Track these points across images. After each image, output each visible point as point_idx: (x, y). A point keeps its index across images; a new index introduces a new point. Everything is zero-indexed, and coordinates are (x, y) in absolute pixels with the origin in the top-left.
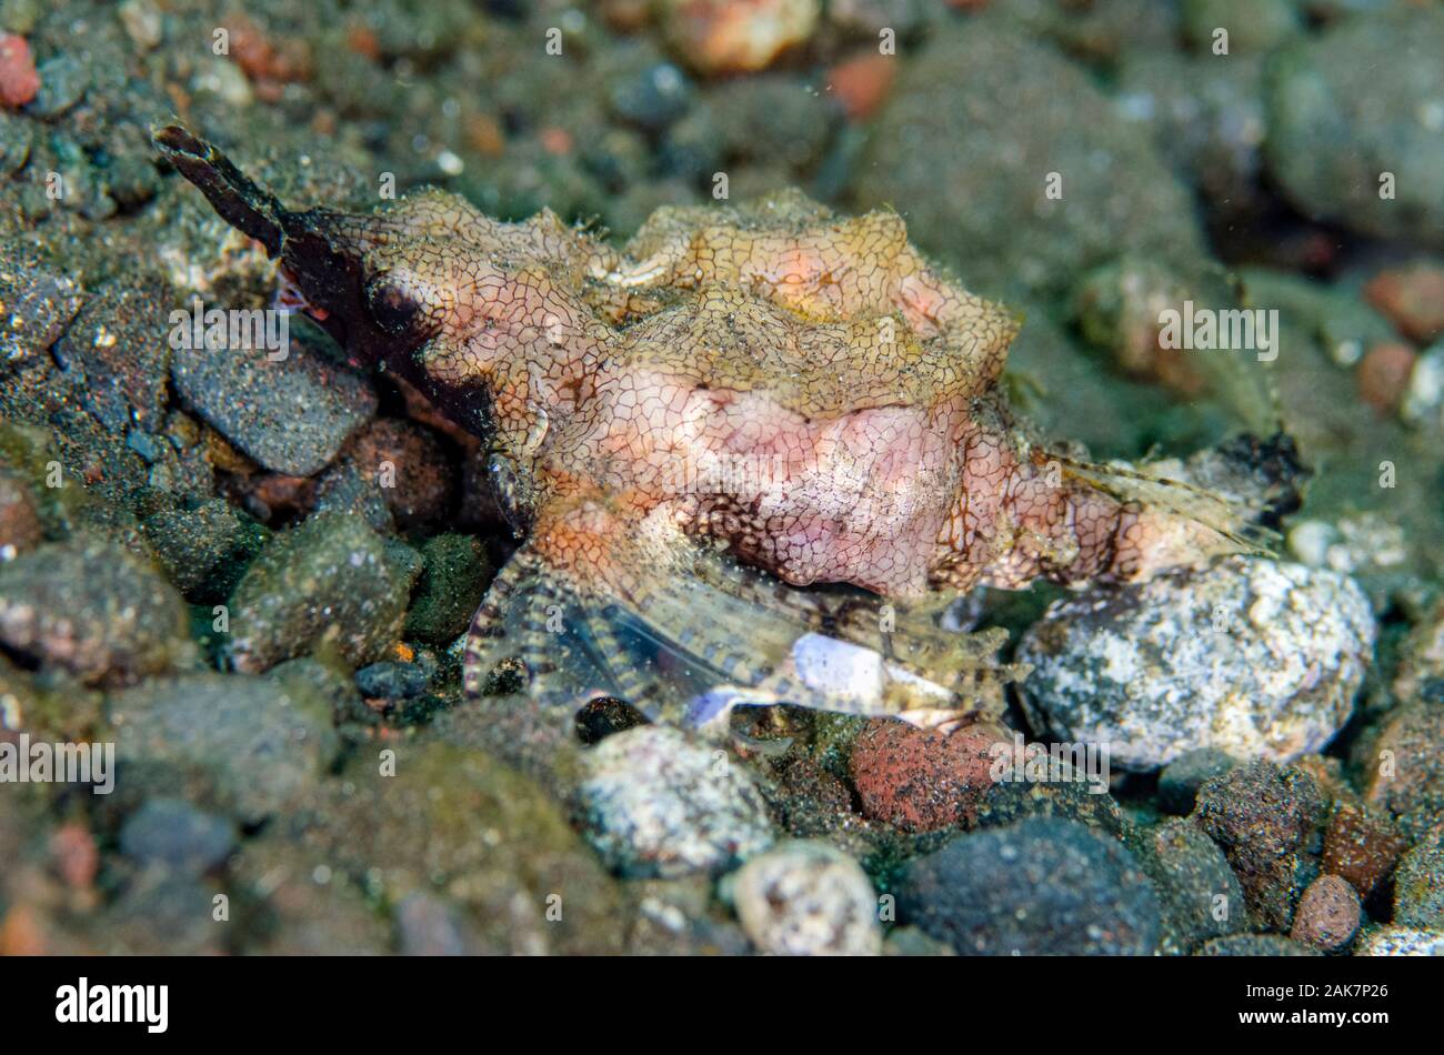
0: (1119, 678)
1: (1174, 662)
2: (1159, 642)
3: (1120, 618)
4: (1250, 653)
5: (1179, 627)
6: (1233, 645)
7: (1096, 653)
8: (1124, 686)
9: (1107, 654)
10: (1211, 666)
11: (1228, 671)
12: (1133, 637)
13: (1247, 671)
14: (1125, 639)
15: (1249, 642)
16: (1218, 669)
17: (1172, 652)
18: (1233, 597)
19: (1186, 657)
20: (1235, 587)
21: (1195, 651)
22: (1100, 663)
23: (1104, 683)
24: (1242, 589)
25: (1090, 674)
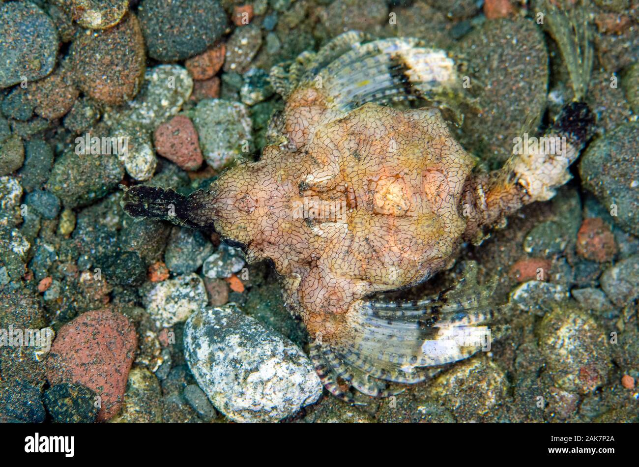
0: (199, 356)
1: (214, 368)
2: (216, 358)
3: (215, 338)
4: (236, 387)
5: (225, 359)
6: (233, 380)
7: (200, 342)
8: (199, 360)
9: (202, 345)
10: (222, 380)
11: (225, 386)
12: (211, 349)
13: (231, 392)
14: (209, 346)
15: (239, 384)
16: (223, 383)
17: (217, 364)
18: (249, 364)
19: (218, 370)
20: (254, 361)
21: (222, 371)
22: (198, 346)
23: (195, 353)
24: (255, 364)
25: (194, 346)
